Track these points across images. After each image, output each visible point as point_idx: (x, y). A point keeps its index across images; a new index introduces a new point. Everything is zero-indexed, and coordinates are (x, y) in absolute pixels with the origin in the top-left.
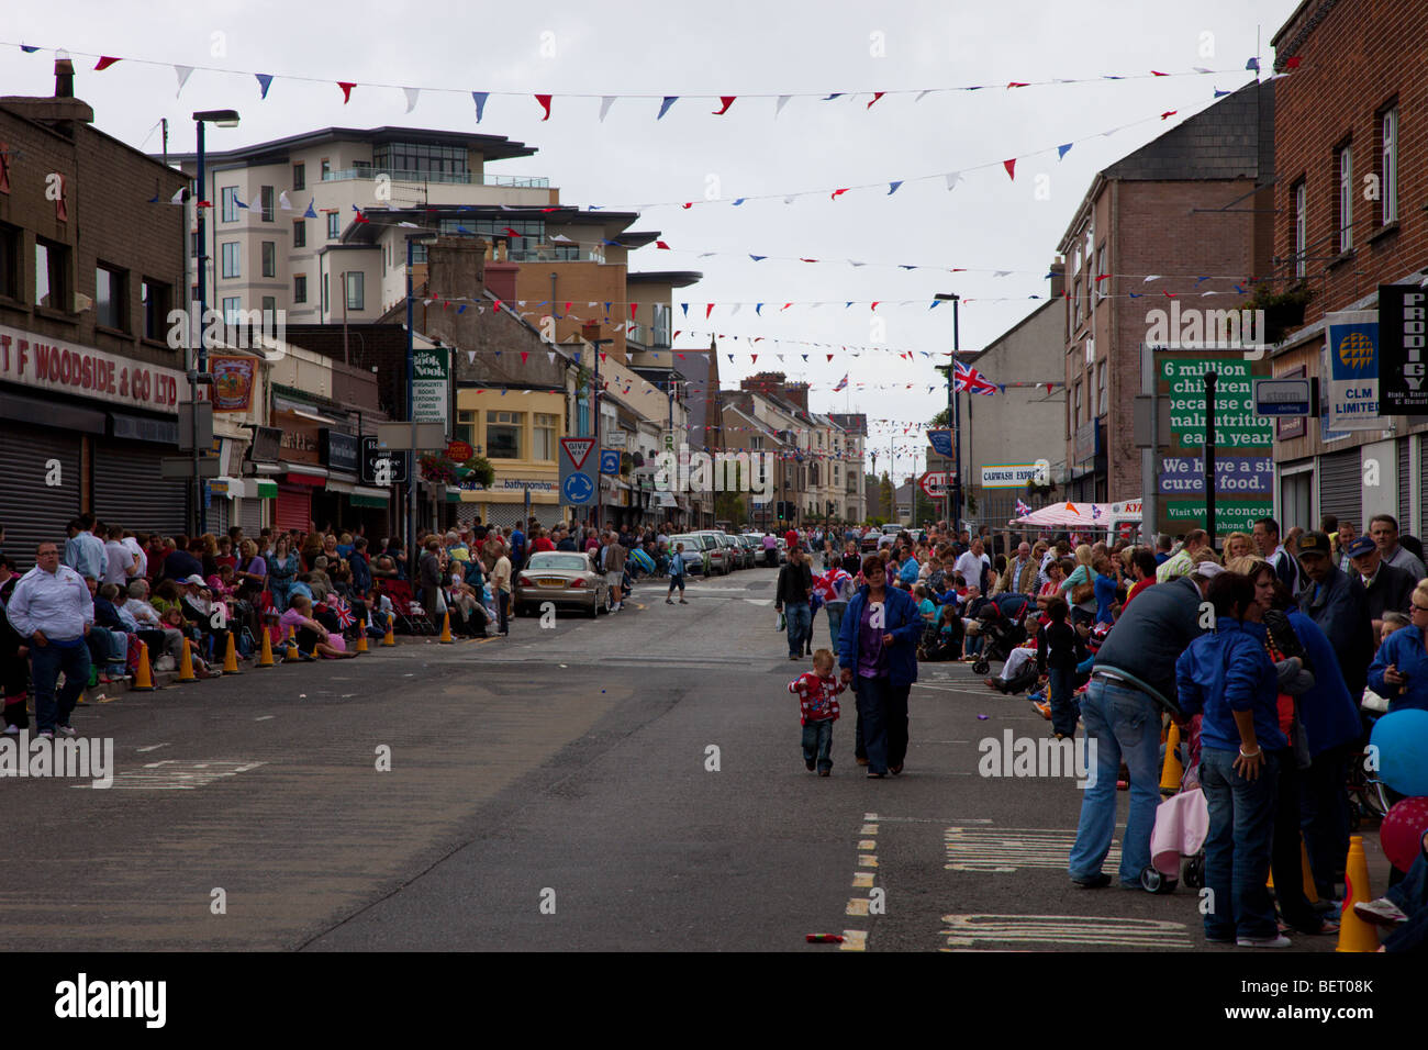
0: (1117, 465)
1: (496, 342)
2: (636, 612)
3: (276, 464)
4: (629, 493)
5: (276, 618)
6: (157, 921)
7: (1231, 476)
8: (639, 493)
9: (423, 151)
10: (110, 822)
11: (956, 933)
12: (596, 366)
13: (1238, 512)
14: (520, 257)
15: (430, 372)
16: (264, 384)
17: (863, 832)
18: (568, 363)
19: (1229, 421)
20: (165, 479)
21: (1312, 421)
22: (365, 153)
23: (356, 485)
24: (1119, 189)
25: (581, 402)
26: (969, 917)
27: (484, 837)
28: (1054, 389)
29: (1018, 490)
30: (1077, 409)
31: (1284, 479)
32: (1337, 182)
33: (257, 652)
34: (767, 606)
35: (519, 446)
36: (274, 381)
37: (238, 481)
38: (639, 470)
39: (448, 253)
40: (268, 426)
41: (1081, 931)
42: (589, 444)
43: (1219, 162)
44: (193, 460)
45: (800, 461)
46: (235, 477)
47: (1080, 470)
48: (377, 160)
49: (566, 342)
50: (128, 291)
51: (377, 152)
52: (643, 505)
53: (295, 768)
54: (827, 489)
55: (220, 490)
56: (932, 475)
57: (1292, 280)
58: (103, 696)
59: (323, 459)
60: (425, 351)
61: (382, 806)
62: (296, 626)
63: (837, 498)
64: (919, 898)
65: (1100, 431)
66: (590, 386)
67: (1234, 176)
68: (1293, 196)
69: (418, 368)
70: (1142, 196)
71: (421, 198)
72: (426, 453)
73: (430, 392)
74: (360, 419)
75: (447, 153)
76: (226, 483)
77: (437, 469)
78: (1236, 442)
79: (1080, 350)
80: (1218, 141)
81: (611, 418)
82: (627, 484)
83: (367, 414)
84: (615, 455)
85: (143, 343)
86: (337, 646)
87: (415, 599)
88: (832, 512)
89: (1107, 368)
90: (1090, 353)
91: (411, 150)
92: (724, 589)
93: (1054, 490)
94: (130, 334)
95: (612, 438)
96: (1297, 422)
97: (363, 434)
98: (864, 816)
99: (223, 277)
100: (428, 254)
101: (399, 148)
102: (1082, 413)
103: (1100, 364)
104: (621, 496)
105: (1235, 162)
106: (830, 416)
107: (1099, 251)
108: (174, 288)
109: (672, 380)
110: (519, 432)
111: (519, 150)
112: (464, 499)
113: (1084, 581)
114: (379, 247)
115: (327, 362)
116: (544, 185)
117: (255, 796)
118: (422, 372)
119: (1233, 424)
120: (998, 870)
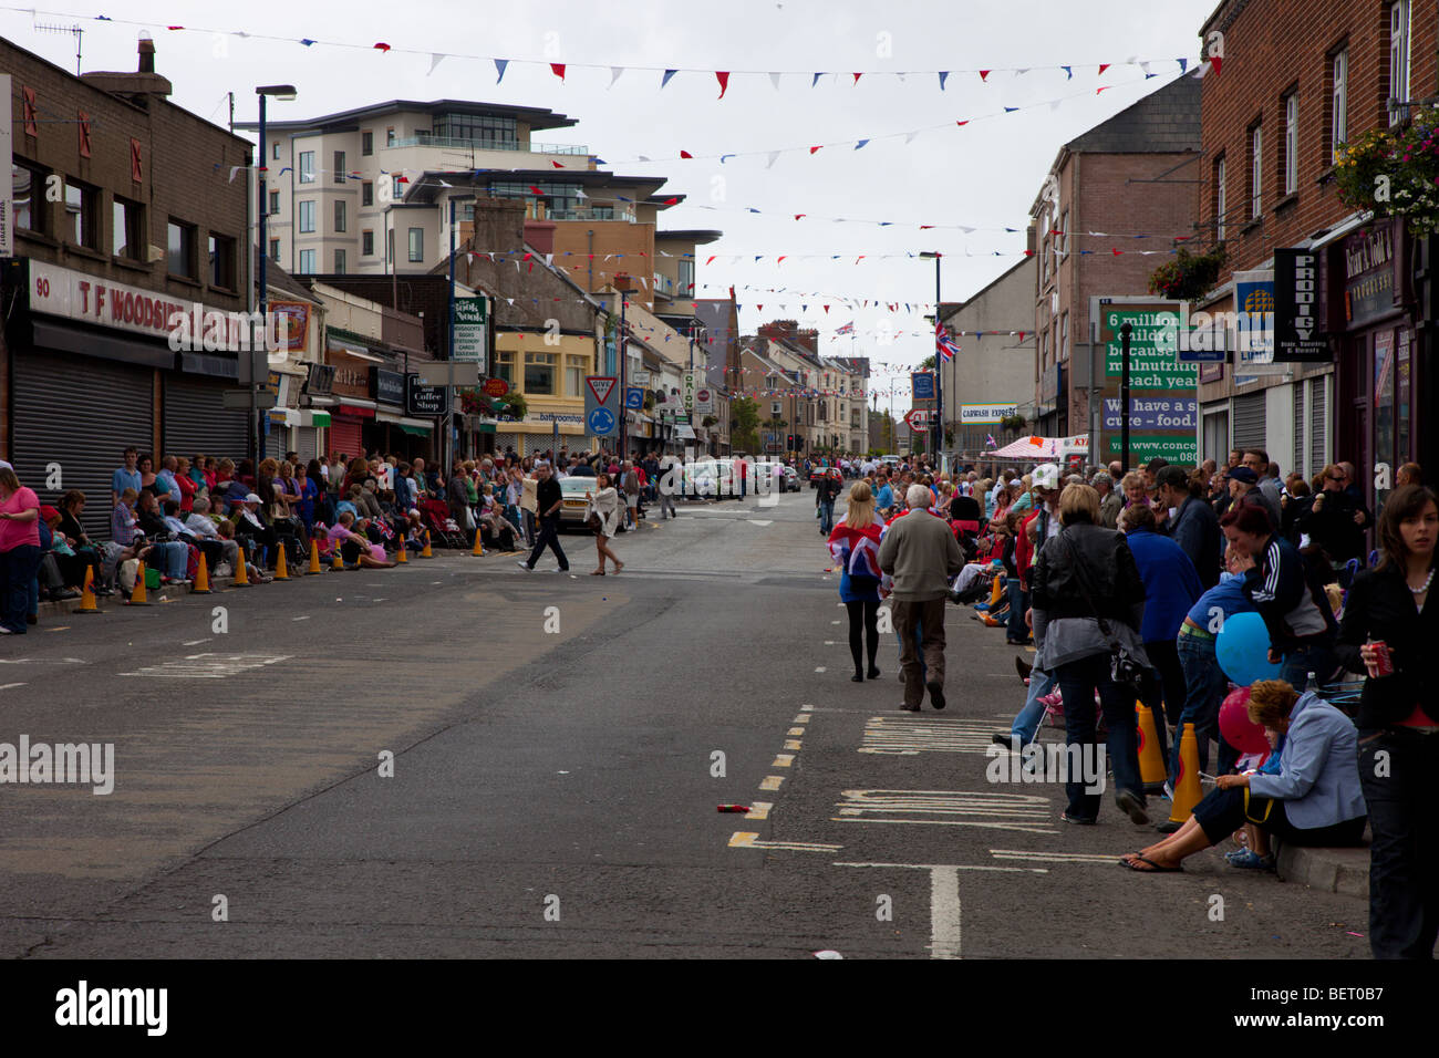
0: (1076, 405)
1: (534, 291)
2: (650, 530)
3: (330, 397)
4: (652, 426)
5: (323, 531)
6: (162, 787)
7: (1167, 414)
8: (661, 426)
9: (477, 121)
10: (145, 704)
11: (850, 805)
12: (623, 313)
13: (1172, 446)
14: (561, 216)
15: (470, 317)
16: (320, 327)
17: (796, 721)
18: (597, 311)
19: (1165, 367)
20: (226, 409)
21: (1227, 367)
22: (425, 123)
23: (402, 416)
24: (1081, 162)
25: (609, 345)
26: (865, 792)
27: (466, 722)
28: (1025, 337)
29: (992, 426)
30: (1045, 355)
31: (1205, 417)
32: (1250, 158)
33: (305, 561)
34: (766, 527)
35: (553, 383)
36: (329, 324)
37: (295, 412)
38: (662, 405)
39: (492, 212)
40: (323, 364)
41: (958, 804)
42: (611, 382)
43: (1168, 138)
44: (251, 393)
45: (810, 399)
46: (293, 407)
47: (1045, 409)
48: (436, 129)
49: (599, 292)
50: (197, 243)
51: (436, 122)
52: (665, 437)
53: (316, 661)
54: (833, 424)
55: (278, 419)
56: (918, 412)
57: (1214, 242)
58: (165, 597)
59: (373, 394)
60: (465, 299)
61: (383, 695)
62: (342, 539)
63: (843, 432)
64: (826, 776)
65: (1062, 373)
66: (617, 331)
67: (1182, 150)
68: (1216, 169)
69: (459, 314)
70: (1101, 167)
71: (469, 162)
72: (466, 389)
73: (469, 335)
74: (406, 358)
75: (499, 124)
76: (284, 413)
77: (474, 404)
78: (1171, 384)
79: (1048, 303)
80: (1168, 118)
81: (637, 360)
82: (651, 418)
83: (412, 354)
84: (639, 392)
85: (210, 290)
86: (379, 557)
87: (451, 517)
88: (836, 444)
89: (1067, 320)
90: (1055, 304)
91: (466, 120)
92: (731, 511)
93: (1024, 426)
94: (198, 281)
95: (637, 377)
96: (1216, 368)
97: (409, 371)
98: (801, 706)
99: (301, 232)
100: (475, 213)
101: (456, 119)
102: (1049, 359)
103: (1063, 315)
104: (645, 428)
105: (1182, 138)
106: (837, 359)
107: (1063, 215)
108: (238, 242)
109: (694, 326)
110: (553, 372)
111: (561, 121)
112: (498, 430)
113: (1029, 506)
114: (437, 206)
115: (378, 308)
116: (583, 152)
117: (275, 685)
118: (463, 317)
119: (1169, 369)
120: (903, 753)
